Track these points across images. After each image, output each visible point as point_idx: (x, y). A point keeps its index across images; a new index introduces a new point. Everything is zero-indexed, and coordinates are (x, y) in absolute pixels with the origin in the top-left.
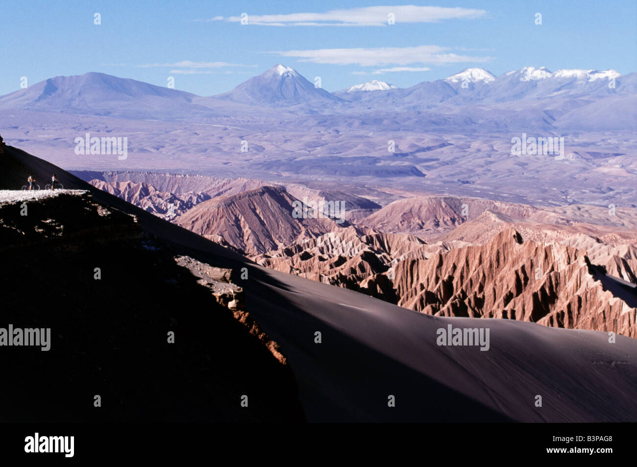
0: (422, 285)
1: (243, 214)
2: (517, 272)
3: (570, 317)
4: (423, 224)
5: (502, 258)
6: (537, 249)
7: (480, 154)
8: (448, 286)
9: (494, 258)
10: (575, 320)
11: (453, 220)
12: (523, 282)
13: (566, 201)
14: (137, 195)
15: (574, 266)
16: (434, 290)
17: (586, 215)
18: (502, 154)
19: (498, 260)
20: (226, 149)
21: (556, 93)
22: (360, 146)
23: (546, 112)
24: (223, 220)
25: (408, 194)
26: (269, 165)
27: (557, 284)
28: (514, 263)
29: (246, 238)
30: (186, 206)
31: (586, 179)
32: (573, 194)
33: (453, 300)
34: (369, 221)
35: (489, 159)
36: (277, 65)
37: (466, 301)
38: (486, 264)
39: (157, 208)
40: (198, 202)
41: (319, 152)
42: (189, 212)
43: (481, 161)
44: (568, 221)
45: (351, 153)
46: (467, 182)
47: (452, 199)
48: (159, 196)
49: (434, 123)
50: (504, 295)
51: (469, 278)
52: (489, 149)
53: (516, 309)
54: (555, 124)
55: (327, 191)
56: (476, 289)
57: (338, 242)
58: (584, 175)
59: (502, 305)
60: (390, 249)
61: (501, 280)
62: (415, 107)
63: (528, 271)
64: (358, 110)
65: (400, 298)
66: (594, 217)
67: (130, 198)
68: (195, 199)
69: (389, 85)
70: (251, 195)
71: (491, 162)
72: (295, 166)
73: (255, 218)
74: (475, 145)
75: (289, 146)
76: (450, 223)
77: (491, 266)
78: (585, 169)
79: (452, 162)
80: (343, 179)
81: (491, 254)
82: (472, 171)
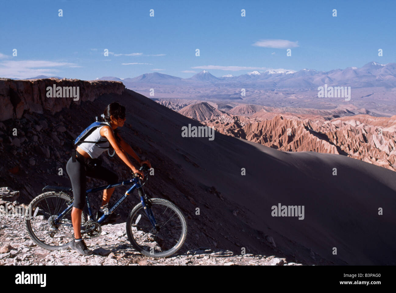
0: (253, 132)
1: (197, 110)
2: (282, 128)
3: (300, 142)
4: (245, 112)
5: (277, 124)
6: (288, 121)
7: (257, 94)
8: (261, 131)
9: (275, 123)
10: (302, 142)
11: (253, 111)
12: (284, 131)
13: (281, 106)
14: (168, 104)
15: (300, 126)
16: (257, 133)
17: (289, 110)
18: (263, 94)
19: (276, 124)
20: (190, 92)
21: (277, 78)
22: (226, 92)
23: (274, 83)
24: (191, 112)
25: (239, 104)
26: (202, 97)
27: (295, 132)
28: (281, 125)
29: (197, 116)
30: (181, 107)
31: (286, 100)
32: (283, 104)
33: (263, 136)
34: (230, 112)
35: (260, 95)
36: (203, 71)
37: (267, 137)
38: (272, 125)
39: (173, 108)
40: (184, 107)
41: (215, 93)
42: (182, 109)
43: (258, 95)
44: (284, 112)
45: (223, 93)
46: (254, 101)
47: (252, 105)
48: (173, 105)
49: (245, 85)
50: (278, 135)
51: (267, 130)
52: (259, 92)
53: (283, 139)
54: (277, 86)
55: (218, 103)
56: (269, 133)
57: (225, 118)
58: (285, 99)
59: (278, 138)
60: (240, 120)
61: (277, 130)
62: (239, 81)
63: (285, 128)
64: (225, 82)
65: (246, 135)
66: (291, 110)
67: (166, 105)
68: (183, 105)
69: (233, 75)
70: (199, 104)
71: (260, 96)
72: (208, 97)
73: (200, 111)
74: (256, 91)
75: (207, 92)
76: (252, 112)
77: (274, 126)
78: (285, 97)
79: (250, 96)
80: (221, 100)
81: (273, 123)
82: (255, 98)
